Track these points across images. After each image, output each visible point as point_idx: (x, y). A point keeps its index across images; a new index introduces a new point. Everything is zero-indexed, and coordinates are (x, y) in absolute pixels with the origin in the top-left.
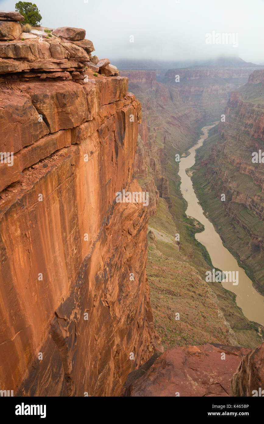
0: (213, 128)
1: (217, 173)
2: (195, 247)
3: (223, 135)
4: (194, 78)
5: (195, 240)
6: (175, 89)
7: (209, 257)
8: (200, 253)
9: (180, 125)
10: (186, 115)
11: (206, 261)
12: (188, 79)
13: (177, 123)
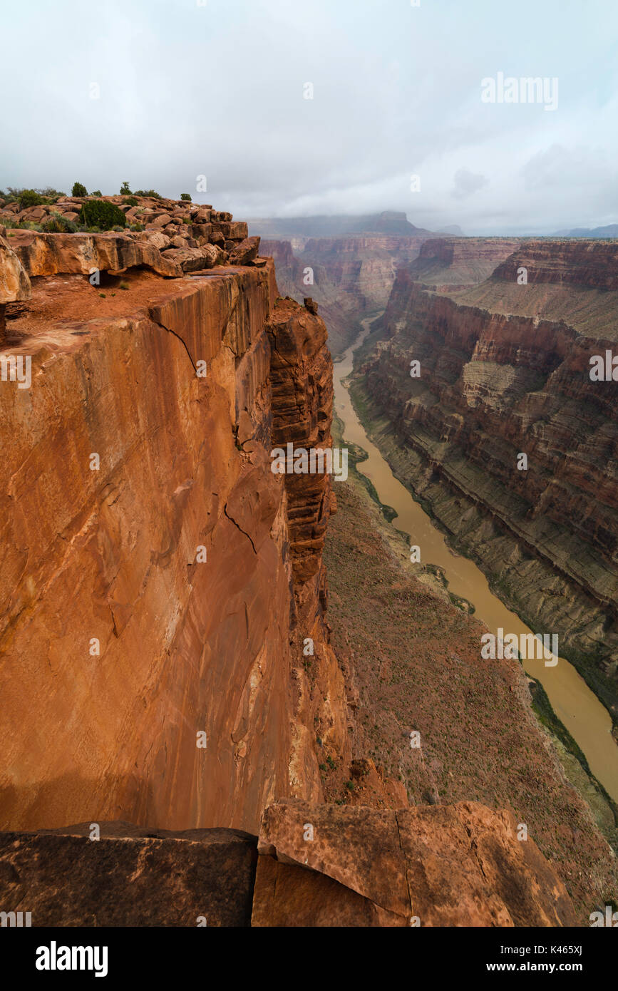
0: (377, 320)
1: (382, 381)
2: (357, 480)
3: (389, 330)
4: (346, 251)
5: (357, 472)
6: (321, 267)
7: (375, 492)
8: (363, 488)
9: (330, 318)
10: (338, 303)
11: (371, 497)
12: (338, 251)
13: (327, 314)
